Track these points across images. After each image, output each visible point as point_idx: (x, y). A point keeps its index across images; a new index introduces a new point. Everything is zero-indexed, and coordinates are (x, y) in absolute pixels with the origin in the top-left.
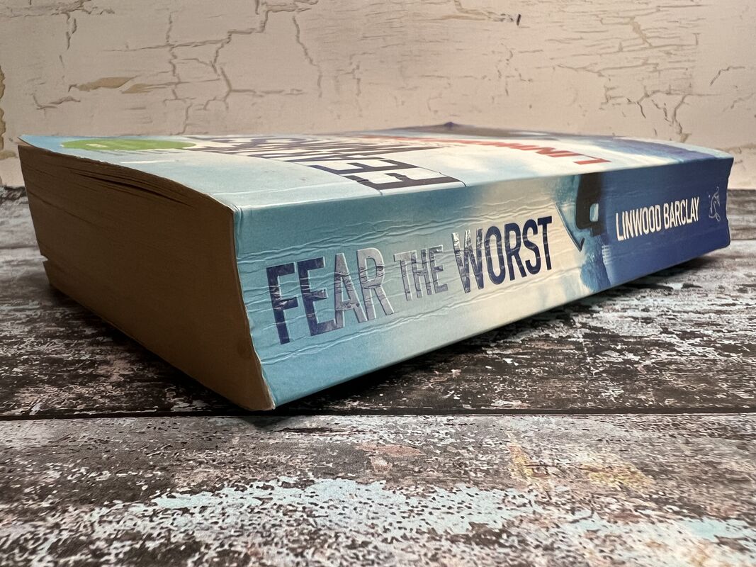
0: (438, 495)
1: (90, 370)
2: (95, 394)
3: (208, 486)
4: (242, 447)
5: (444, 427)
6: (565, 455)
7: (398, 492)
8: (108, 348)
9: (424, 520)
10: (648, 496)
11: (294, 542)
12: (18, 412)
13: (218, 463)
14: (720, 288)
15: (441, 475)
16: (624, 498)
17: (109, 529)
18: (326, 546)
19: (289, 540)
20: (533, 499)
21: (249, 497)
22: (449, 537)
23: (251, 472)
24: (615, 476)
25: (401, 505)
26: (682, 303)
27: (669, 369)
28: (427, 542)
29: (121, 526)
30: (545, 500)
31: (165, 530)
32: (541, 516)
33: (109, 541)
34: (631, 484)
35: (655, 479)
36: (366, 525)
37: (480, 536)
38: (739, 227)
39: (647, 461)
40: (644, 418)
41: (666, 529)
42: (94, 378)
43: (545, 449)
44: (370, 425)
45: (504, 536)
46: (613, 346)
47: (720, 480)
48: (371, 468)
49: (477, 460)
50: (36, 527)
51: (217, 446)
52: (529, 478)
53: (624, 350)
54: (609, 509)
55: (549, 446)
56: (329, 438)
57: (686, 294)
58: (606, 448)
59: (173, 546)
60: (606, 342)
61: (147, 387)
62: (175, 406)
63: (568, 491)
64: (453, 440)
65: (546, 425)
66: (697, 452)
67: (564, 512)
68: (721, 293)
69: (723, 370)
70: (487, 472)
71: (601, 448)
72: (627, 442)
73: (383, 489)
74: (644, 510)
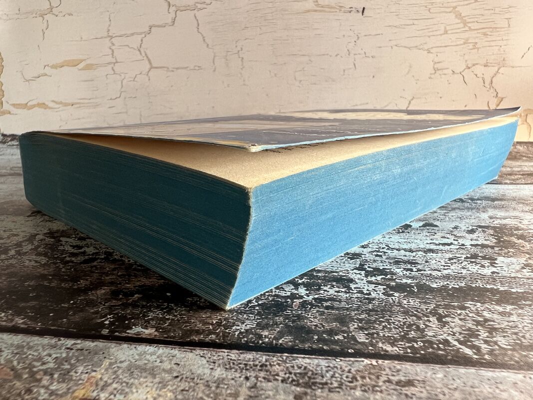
5: (62, 350)
6: (127, 390)
14: (455, 228)
26: (406, 240)
27: (321, 306)
40: (242, 356)
43: (118, 382)
46: (296, 280)
53: (303, 284)
57: (419, 232)
58: (174, 385)
65: (149, 356)
68: (451, 233)
71: (168, 385)
72: (198, 381)
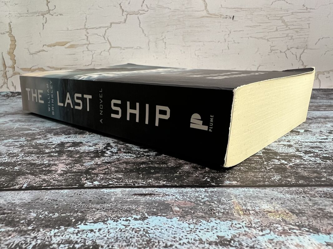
0: (202, 224)
1: (48, 168)
2: (51, 179)
3: (101, 220)
4: (116, 202)
5: (204, 193)
7: (185, 222)
8: (56, 158)
9: (197, 234)
10: (294, 224)
11: (140, 245)
12: (17, 187)
13: (106, 210)
14: (320, 132)
15: (203, 214)
16: (284, 225)
17: (59, 239)
18: (154, 246)
19: (138, 244)
20: (244, 225)
21: (120, 225)
22: (208, 242)
23: (120, 213)
24: (279, 215)
25: (187, 228)
27: (300, 167)
28: (199, 244)
29: (63, 238)
30: (249, 225)
31: (83, 240)
32: (248, 233)
33: (59, 244)
34: (286, 218)
35: (297, 216)
36: (171, 237)
37: (222, 242)
38: (327, 105)
39: (293, 208)
41: (303, 239)
42: (50, 172)
43: (248, 203)
44: (171, 192)
45: (232, 242)
47: (326, 216)
48: (172, 211)
49: (219, 208)
50: (26, 238)
51: (105, 202)
52: (242, 216)
53: (281, 159)
54: (278, 230)
55: (250, 202)
56: (154, 198)
59: (87, 247)
60: (272, 155)
61: (73, 175)
62: (86, 184)
63: (259, 222)
64: (208, 199)
65: (248, 192)
66: (315, 204)
67: (258, 231)
69: (324, 168)
70: (223, 213)
71: (273, 202)
72: (284, 200)
73: (178, 221)
74: (293, 230)
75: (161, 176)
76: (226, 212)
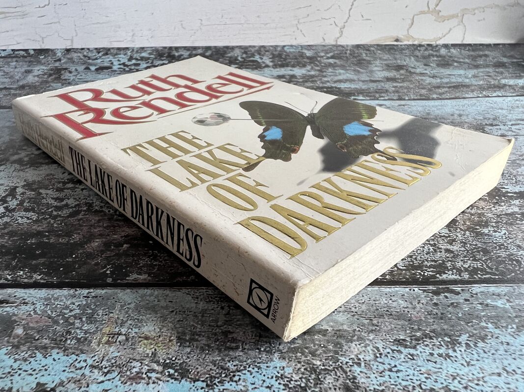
0: (34, 360)
5: (81, 299)
6: (139, 324)
7: (12, 357)
9: (12, 380)
10: (163, 361)
15: (49, 342)
16: (147, 363)
20: (90, 362)
24: (155, 345)
25: (6, 368)
30: (97, 364)
32: (85, 377)
35: (180, 346)
41: (151, 389)
43: (131, 319)
44: (36, 297)
47: (221, 347)
48: (10, 336)
49: (81, 329)
52: (101, 345)
54: (131, 372)
55: (135, 317)
56: (2, 309)
63: (117, 356)
65: (148, 298)
67: (101, 374)
70: (78, 340)
71: (167, 318)
72: (189, 313)
73: (5, 354)
74: (152, 373)
75: (43, 264)
76: (85, 337)
